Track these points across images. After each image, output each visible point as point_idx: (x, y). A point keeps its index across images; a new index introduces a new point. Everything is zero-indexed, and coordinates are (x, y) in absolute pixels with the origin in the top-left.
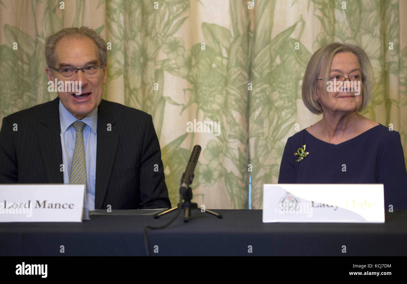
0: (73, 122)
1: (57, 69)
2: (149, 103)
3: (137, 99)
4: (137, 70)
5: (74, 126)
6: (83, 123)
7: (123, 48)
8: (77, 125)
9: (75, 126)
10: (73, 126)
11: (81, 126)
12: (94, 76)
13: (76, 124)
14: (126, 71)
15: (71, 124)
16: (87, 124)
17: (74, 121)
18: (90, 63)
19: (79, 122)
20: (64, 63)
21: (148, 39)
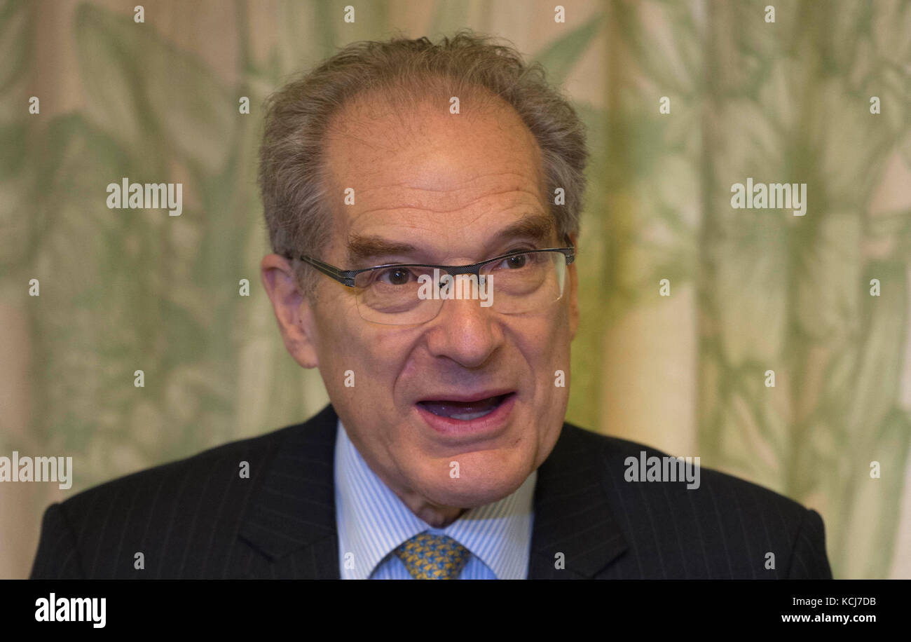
0: (405, 539)
1: (344, 273)
2: (822, 441)
3: (759, 417)
4: (768, 262)
5: (410, 560)
6: (456, 544)
7: (695, 143)
8: (422, 553)
9: (413, 562)
10: (404, 560)
11: (442, 563)
12: (531, 302)
13: (419, 550)
14: (709, 267)
15: (394, 546)
16: (473, 550)
17: (410, 535)
18: (513, 232)
19: (435, 537)
20: (377, 238)
21: (833, 94)
